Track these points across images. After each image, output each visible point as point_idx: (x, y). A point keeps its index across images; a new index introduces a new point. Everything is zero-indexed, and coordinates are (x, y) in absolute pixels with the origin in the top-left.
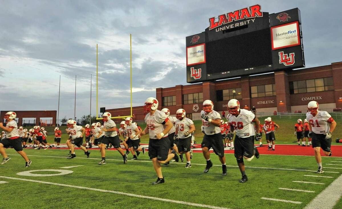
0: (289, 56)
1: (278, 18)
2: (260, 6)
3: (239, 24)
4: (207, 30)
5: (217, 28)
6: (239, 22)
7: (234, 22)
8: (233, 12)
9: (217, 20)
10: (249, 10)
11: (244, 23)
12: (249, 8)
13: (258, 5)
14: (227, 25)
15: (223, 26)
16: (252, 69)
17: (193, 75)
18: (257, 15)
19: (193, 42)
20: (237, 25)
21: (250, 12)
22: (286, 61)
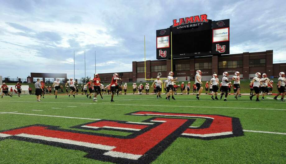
0: (222, 47)
1: (217, 24)
2: (207, 16)
3: (193, 25)
4: (171, 27)
5: (178, 26)
6: (193, 24)
7: (189, 24)
8: (189, 17)
9: (178, 21)
10: (200, 17)
11: (196, 25)
12: (199, 16)
13: (205, 15)
14: (185, 25)
15: (182, 25)
16: (200, 53)
17: (161, 55)
18: (205, 21)
19: (161, 34)
20: (191, 26)
21: (200, 19)
22: (220, 50)
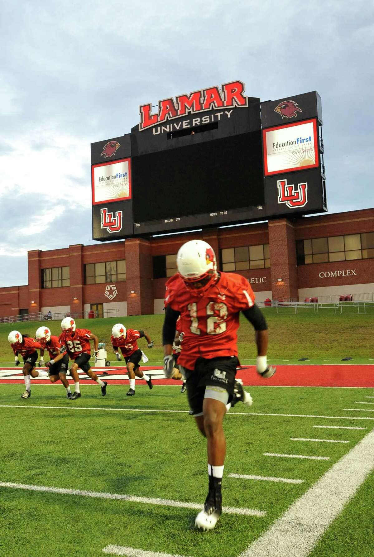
0: (296, 189)
1: (278, 110)
2: (242, 85)
3: (201, 121)
4: (135, 129)
5: (156, 127)
6: (200, 115)
7: (190, 116)
8: (188, 95)
9: (155, 111)
10: (221, 91)
11: (210, 118)
12: (220, 87)
13: (238, 82)
14: (177, 121)
15: (168, 123)
16: (226, 213)
17: (106, 224)
18: (237, 103)
19: (106, 154)
20: (196, 122)
21: (222, 96)
22: (291, 198)
